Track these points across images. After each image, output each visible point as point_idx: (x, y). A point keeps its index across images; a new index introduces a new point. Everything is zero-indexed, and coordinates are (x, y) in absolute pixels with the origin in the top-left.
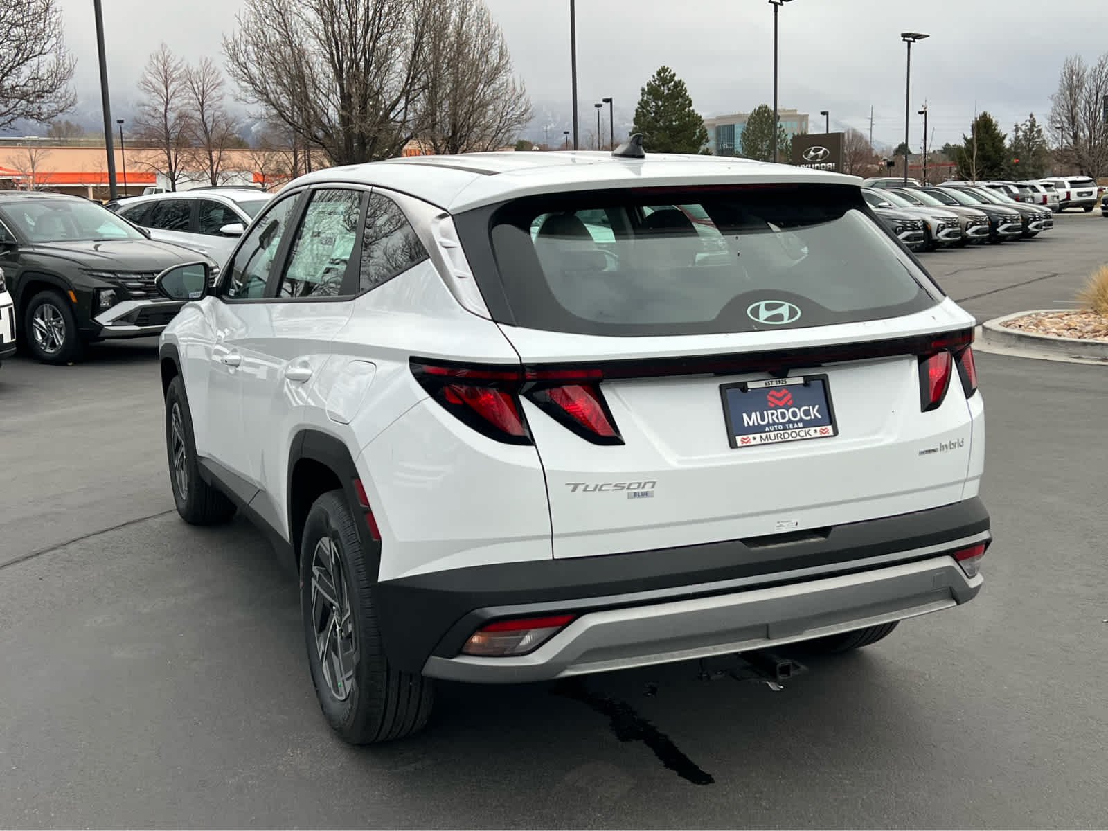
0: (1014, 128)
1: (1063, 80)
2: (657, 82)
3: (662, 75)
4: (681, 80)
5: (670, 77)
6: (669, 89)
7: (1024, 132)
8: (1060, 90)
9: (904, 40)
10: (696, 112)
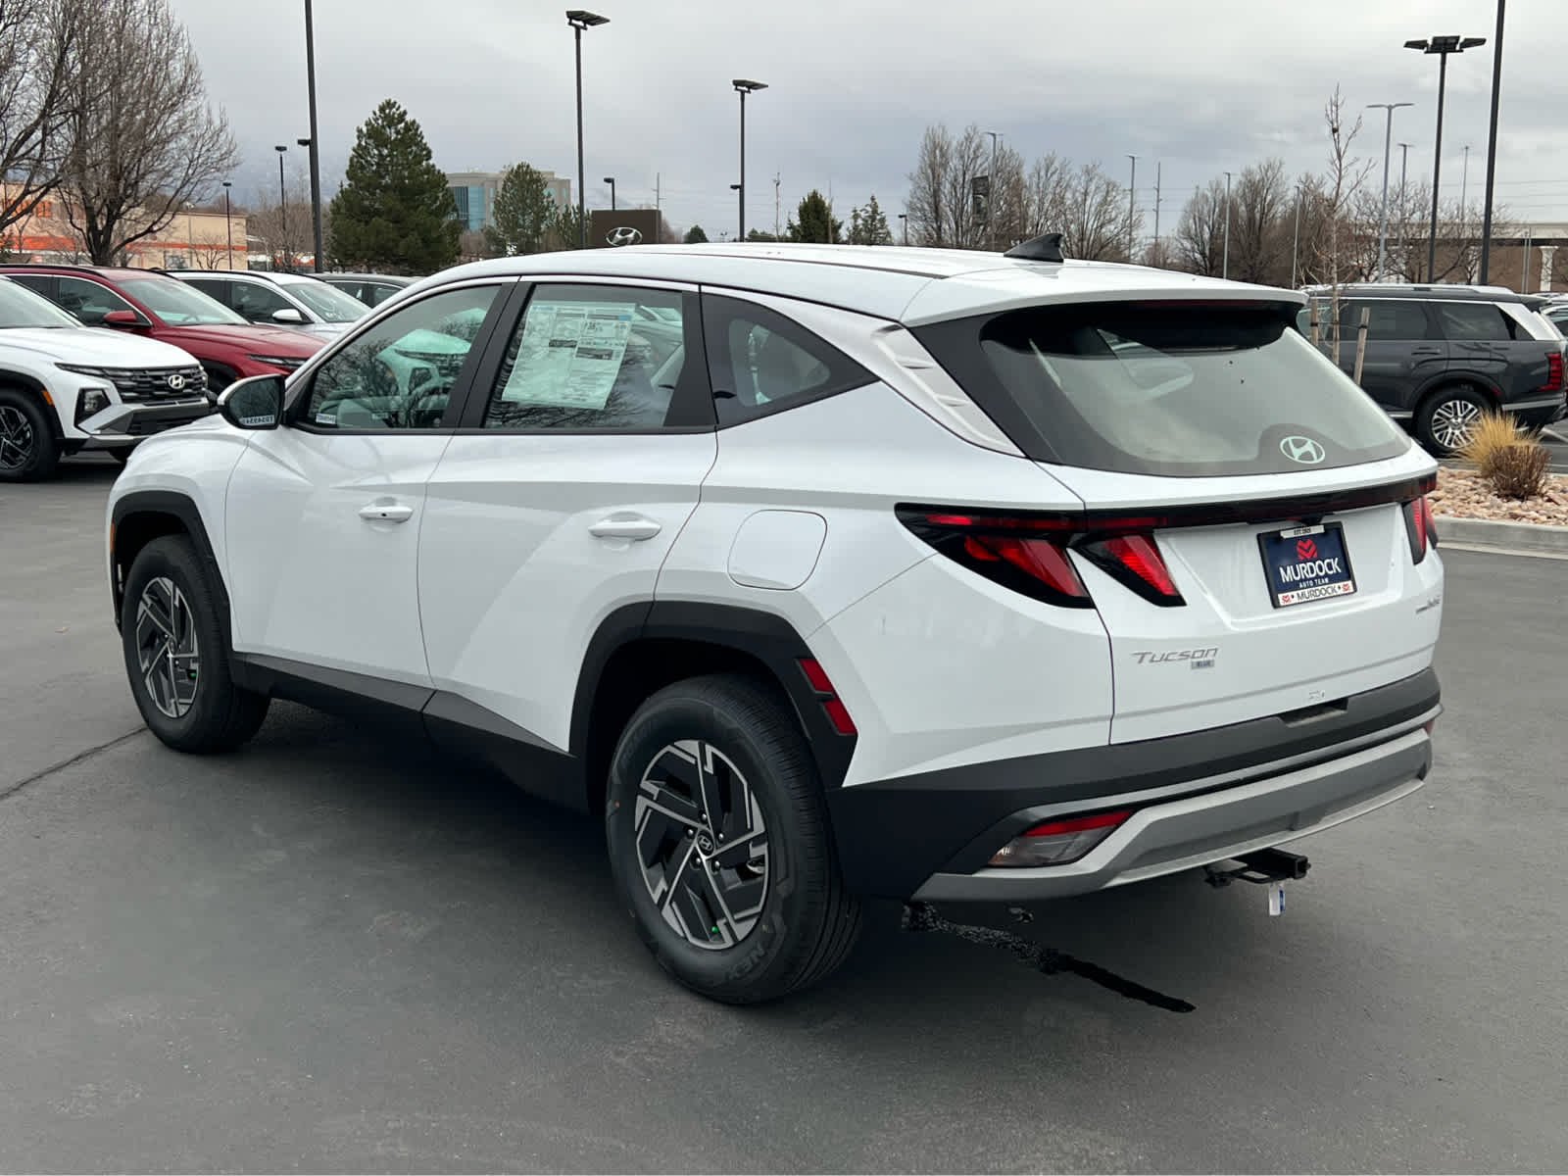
0: (853, 214)
1: (924, 154)
2: (380, 122)
3: (387, 111)
4: (414, 122)
5: (399, 114)
6: (398, 132)
7: (863, 220)
8: (921, 168)
9: (736, 89)
10: (437, 168)
